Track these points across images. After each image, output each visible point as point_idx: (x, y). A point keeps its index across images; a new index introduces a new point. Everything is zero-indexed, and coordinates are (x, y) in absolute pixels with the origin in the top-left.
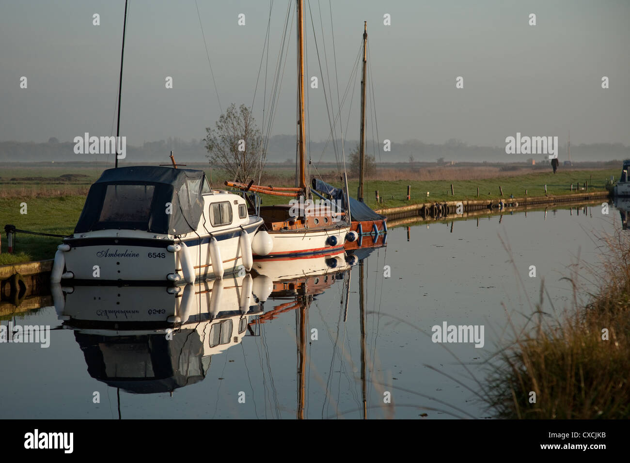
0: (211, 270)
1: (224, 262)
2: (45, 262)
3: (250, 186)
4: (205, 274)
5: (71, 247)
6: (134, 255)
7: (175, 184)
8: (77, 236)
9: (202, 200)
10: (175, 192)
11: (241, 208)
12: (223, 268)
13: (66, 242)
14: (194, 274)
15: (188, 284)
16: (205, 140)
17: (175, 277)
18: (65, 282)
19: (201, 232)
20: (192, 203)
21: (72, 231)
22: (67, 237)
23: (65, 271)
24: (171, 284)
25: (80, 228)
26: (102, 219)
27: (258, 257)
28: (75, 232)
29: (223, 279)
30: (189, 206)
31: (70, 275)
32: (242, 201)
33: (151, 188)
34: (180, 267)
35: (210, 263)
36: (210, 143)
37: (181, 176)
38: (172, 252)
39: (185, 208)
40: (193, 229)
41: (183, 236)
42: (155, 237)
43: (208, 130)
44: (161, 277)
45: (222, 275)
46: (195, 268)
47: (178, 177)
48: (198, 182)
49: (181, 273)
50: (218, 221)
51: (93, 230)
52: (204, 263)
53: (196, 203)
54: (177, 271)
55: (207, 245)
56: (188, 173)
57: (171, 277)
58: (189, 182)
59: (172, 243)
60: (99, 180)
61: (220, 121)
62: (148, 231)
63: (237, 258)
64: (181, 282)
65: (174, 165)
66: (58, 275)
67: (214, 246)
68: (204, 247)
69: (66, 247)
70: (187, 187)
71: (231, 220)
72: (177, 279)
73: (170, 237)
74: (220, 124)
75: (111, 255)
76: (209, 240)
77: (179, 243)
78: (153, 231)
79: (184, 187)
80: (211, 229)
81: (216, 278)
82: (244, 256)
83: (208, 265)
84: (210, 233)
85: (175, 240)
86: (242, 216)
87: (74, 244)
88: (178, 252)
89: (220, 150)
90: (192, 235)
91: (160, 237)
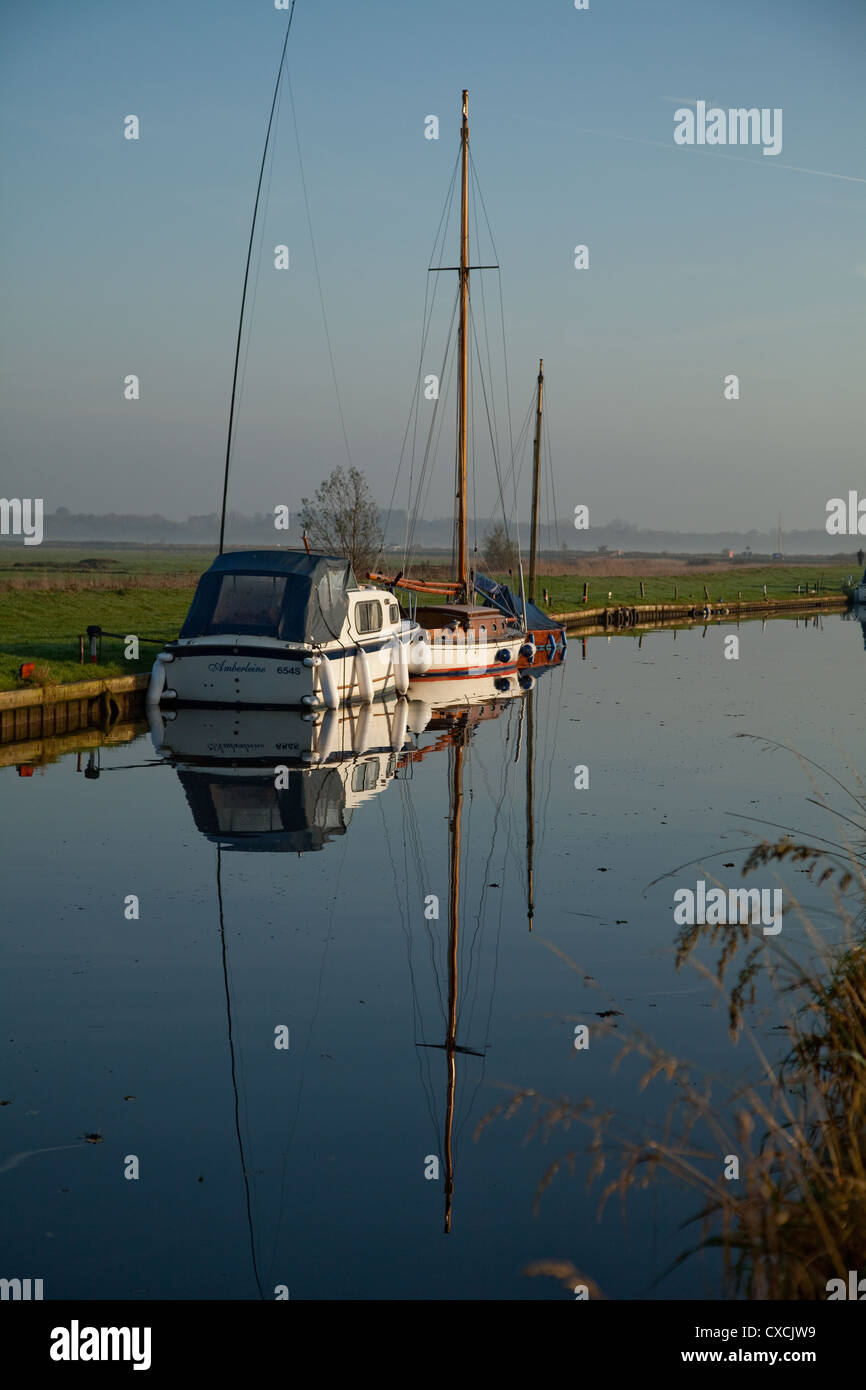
0: (356, 691)
1: (374, 681)
2: (141, 676)
3: (397, 579)
4: (349, 698)
5: (175, 656)
6: (258, 669)
7: (314, 575)
8: (183, 642)
9: (346, 597)
10: (314, 587)
11: (392, 610)
12: (373, 688)
13: (168, 650)
14: (337, 696)
15: (329, 709)
16: (299, 515)
17: (313, 700)
18: (165, 704)
19: (345, 641)
20: (334, 602)
21: (178, 635)
22: (170, 643)
23: (165, 688)
24: (309, 709)
25: (186, 632)
26: (215, 620)
27: (415, 676)
28: (180, 637)
29: (374, 702)
30: (331, 605)
31: (173, 694)
32: (394, 600)
33: (281, 582)
34: (319, 687)
35: (356, 682)
36: (307, 520)
37: (320, 566)
38: (310, 666)
39: (326, 608)
40: (336, 638)
41: (323, 645)
42: (287, 646)
43: (304, 501)
44: (294, 700)
45: (371, 699)
46: (339, 688)
47: (317, 566)
48: (342, 573)
49: (320, 695)
50: (366, 627)
51: (205, 635)
52: (348, 683)
53: (339, 601)
54: (315, 692)
55: (352, 658)
56: (329, 561)
57: (308, 700)
58: (330, 573)
59: (310, 654)
60: (213, 567)
61: (322, 490)
62: (278, 639)
63: (389, 676)
64: (320, 707)
65: (308, 550)
66: (156, 694)
67: (362, 660)
68: (350, 660)
69: (168, 657)
70: (328, 581)
71: (380, 625)
72: (316, 703)
73: (306, 646)
74: (321, 494)
75: (227, 669)
76: (354, 651)
77: (319, 655)
78: (284, 639)
79: (324, 580)
80: (357, 638)
81: (364, 702)
82: (397, 674)
83: (352, 685)
84: (356, 643)
85: (314, 651)
86: (393, 620)
87: (179, 652)
88: (317, 667)
89: (320, 529)
90: (334, 645)
91: (293, 647)
